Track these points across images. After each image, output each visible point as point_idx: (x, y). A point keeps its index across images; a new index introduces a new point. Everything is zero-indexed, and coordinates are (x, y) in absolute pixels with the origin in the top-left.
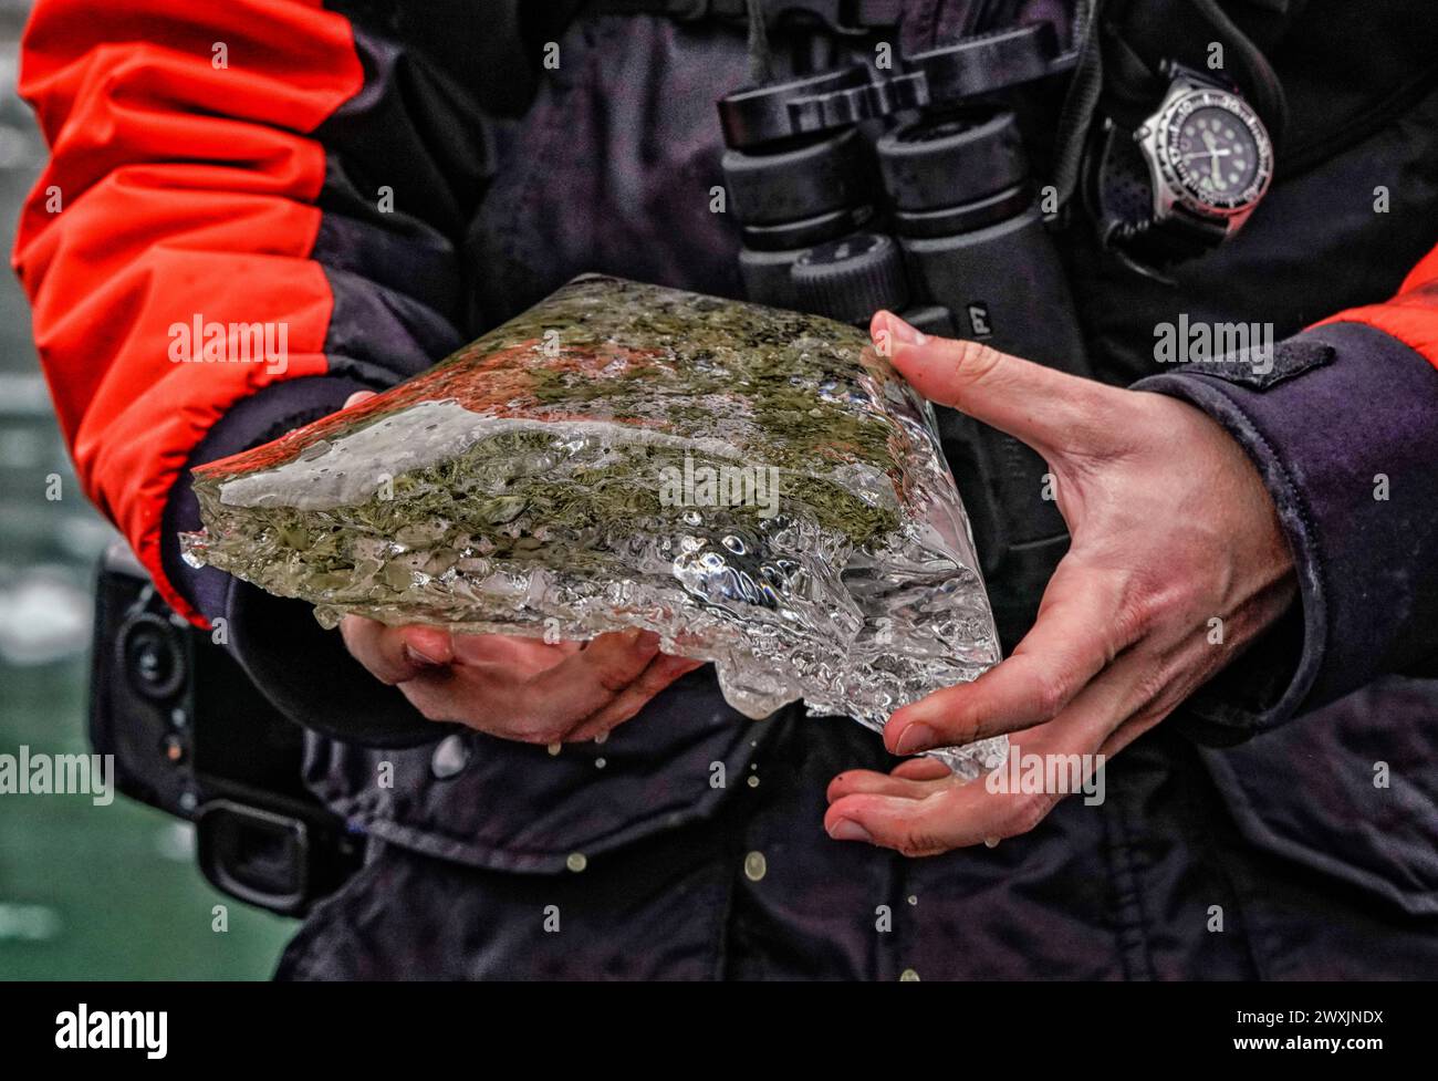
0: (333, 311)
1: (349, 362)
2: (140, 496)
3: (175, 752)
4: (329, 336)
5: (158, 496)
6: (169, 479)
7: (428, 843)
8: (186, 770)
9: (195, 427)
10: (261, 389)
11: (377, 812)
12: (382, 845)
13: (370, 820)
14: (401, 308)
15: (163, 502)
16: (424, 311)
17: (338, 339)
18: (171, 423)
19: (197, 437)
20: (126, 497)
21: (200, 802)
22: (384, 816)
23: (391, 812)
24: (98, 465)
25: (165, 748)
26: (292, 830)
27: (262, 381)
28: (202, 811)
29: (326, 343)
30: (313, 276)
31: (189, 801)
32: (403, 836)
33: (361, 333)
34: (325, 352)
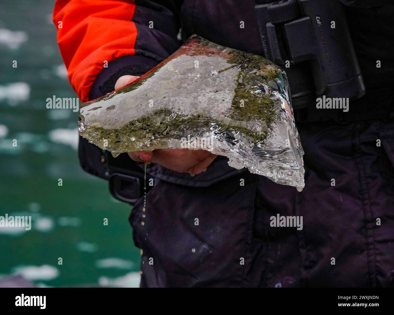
0: (137, 36)
1: (141, 51)
2: (83, 88)
3: (103, 160)
4: (136, 43)
5: (88, 88)
6: (91, 83)
7: (172, 180)
8: (106, 165)
9: (98, 69)
10: (116, 59)
11: (158, 172)
12: (159, 180)
13: (156, 174)
14: (157, 35)
15: (89, 90)
16: (164, 35)
17: (139, 44)
18: (92, 68)
19: (99, 72)
20: (79, 88)
21: (110, 174)
22: (159, 173)
23: (161, 172)
24: (73, 78)
25: (100, 159)
26: (136, 180)
27: (117, 56)
28: (111, 176)
29: (135, 45)
30: (132, 26)
31: (107, 174)
32: (165, 178)
33: (145, 42)
34: (135, 48)
